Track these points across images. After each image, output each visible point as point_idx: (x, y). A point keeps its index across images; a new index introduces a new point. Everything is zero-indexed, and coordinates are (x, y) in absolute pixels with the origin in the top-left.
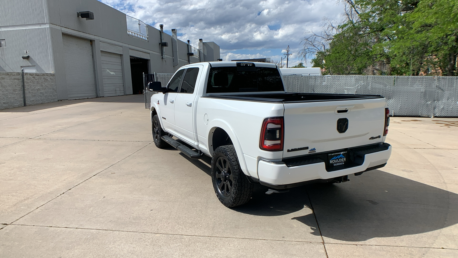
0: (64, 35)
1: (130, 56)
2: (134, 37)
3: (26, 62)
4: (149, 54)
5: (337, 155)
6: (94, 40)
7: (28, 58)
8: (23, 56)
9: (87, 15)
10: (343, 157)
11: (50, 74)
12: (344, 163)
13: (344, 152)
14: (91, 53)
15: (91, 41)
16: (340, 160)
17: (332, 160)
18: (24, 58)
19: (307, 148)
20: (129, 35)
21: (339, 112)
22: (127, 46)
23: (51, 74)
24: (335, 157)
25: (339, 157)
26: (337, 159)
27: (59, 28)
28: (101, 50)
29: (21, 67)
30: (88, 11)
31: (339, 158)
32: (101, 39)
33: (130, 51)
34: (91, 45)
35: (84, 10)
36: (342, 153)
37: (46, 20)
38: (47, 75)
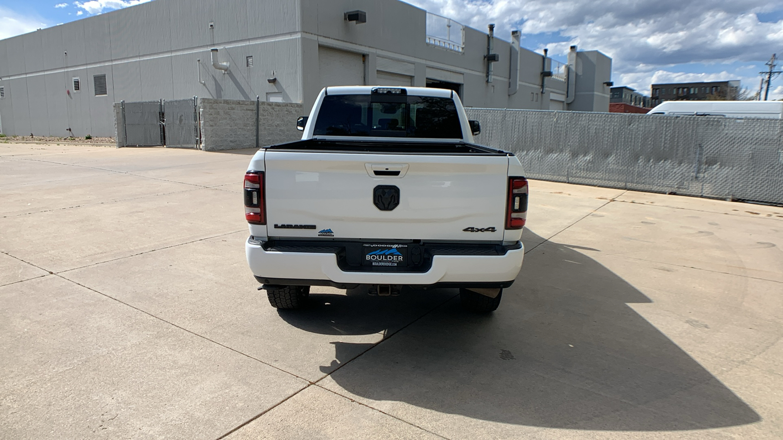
0: (321, 47)
1: (427, 78)
2: (436, 48)
3: (272, 88)
4: (463, 74)
5: (383, 249)
6: (368, 53)
7: (274, 81)
8: (269, 79)
9: (355, 17)
10: (399, 253)
11: (295, 104)
12: (396, 265)
13: (400, 246)
14: (362, 75)
15: (364, 56)
16: (390, 258)
17: (371, 256)
18: (270, 81)
19: (314, 227)
20: (428, 44)
21: (377, 173)
22: (423, 62)
23: (297, 104)
24: (378, 251)
25: (387, 252)
26: (383, 255)
27: (315, 38)
28: (377, 70)
29: (267, 93)
30: (358, 11)
31: (386, 254)
32: (380, 52)
33: (428, 70)
34: (364, 61)
35: (352, 9)
36: (395, 246)
37: (298, 27)
38: (292, 106)
